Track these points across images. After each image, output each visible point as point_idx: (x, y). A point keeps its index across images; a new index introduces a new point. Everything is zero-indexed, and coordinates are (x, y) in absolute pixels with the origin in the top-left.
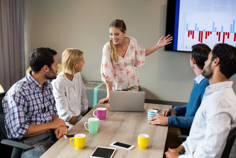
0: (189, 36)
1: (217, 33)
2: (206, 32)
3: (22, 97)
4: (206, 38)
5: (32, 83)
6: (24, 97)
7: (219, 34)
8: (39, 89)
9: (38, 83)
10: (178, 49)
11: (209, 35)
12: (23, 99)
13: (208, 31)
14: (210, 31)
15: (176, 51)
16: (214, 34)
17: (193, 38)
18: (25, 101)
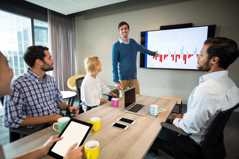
0: (153, 58)
1: (172, 55)
2: (164, 55)
3: (17, 90)
4: (164, 59)
5: (30, 75)
6: (19, 90)
7: (173, 56)
8: (38, 80)
9: (36, 74)
10: (147, 67)
11: (166, 57)
12: (18, 91)
13: (165, 54)
14: (167, 54)
15: (146, 68)
16: (170, 56)
17: (156, 59)
18: (20, 93)
